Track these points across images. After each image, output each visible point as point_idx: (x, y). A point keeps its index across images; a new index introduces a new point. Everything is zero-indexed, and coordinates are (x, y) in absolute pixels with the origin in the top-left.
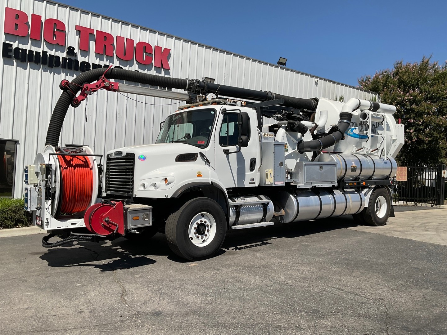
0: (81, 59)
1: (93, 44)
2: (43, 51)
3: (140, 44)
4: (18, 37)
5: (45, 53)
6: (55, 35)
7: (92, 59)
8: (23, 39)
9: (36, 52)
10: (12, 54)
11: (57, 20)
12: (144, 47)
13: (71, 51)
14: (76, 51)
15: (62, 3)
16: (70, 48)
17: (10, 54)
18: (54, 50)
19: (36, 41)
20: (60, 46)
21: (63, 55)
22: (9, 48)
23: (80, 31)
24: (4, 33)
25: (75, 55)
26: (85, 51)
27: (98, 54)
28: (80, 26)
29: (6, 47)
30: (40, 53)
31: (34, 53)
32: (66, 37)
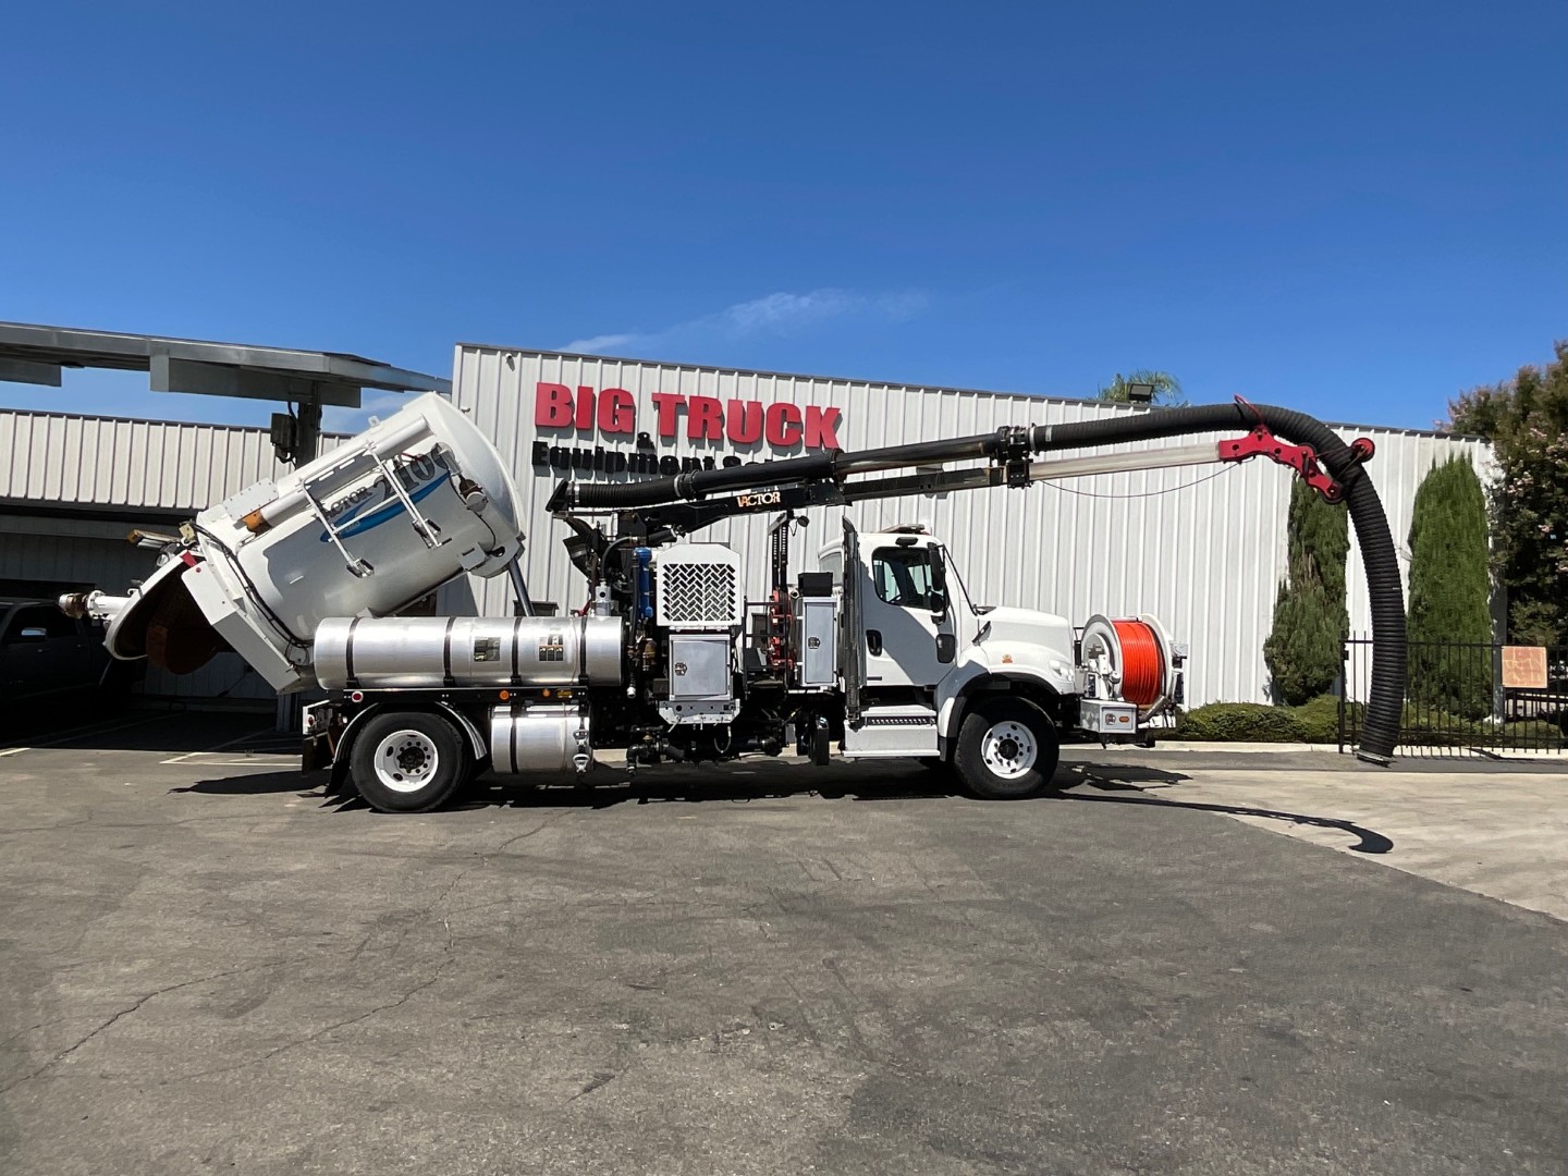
0: (662, 452)
1: (683, 420)
2: (597, 448)
3: (775, 407)
4: (556, 429)
5: (599, 450)
6: (615, 416)
7: (683, 450)
8: (564, 431)
9: (584, 450)
10: (547, 458)
11: (620, 390)
12: (784, 412)
13: (644, 441)
14: (653, 439)
15: (629, 358)
16: (641, 435)
17: (544, 459)
18: (615, 441)
19: (586, 433)
20: (624, 435)
21: (628, 449)
22: (544, 449)
23: (659, 402)
24: (537, 426)
25: (651, 446)
26: (669, 437)
27: (695, 439)
28: (660, 394)
29: (539, 448)
30: (591, 451)
31: (582, 452)
32: (636, 417)
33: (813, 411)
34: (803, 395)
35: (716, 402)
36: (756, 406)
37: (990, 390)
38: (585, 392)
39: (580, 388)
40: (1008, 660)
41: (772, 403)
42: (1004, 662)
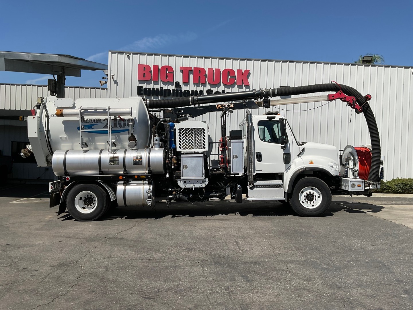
0: (184, 88)
1: (191, 77)
2: (160, 88)
3: (225, 70)
4: (146, 81)
5: (161, 88)
6: (167, 76)
7: (192, 87)
8: (148, 82)
9: (156, 89)
10: (143, 92)
11: (168, 66)
12: (229, 72)
13: (177, 85)
14: (181, 84)
15: (171, 54)
16: (176, 83)
17: (141, 92)
18: (167, 85)
19: (156, 82)
20: (170, 83)
21: (172, 88)
22: (141, 89)
23: (183, 70)
24: (138, 80)
25: (180, 86)
26: (186, 83)
27: (196, 84)
28: (183, 67)
29: (140, 89)
30: (158, 89)
31: (155, 89)
32: (174, 76)
33: (239, 71)
34: (235, 65)
35: (203, 70)
36: (218, 70)
37: (308, 61)
38: (156, 67)
39: (154, 66)
40: (311, 163)
41: (224, 69)
42: (310, 163)
